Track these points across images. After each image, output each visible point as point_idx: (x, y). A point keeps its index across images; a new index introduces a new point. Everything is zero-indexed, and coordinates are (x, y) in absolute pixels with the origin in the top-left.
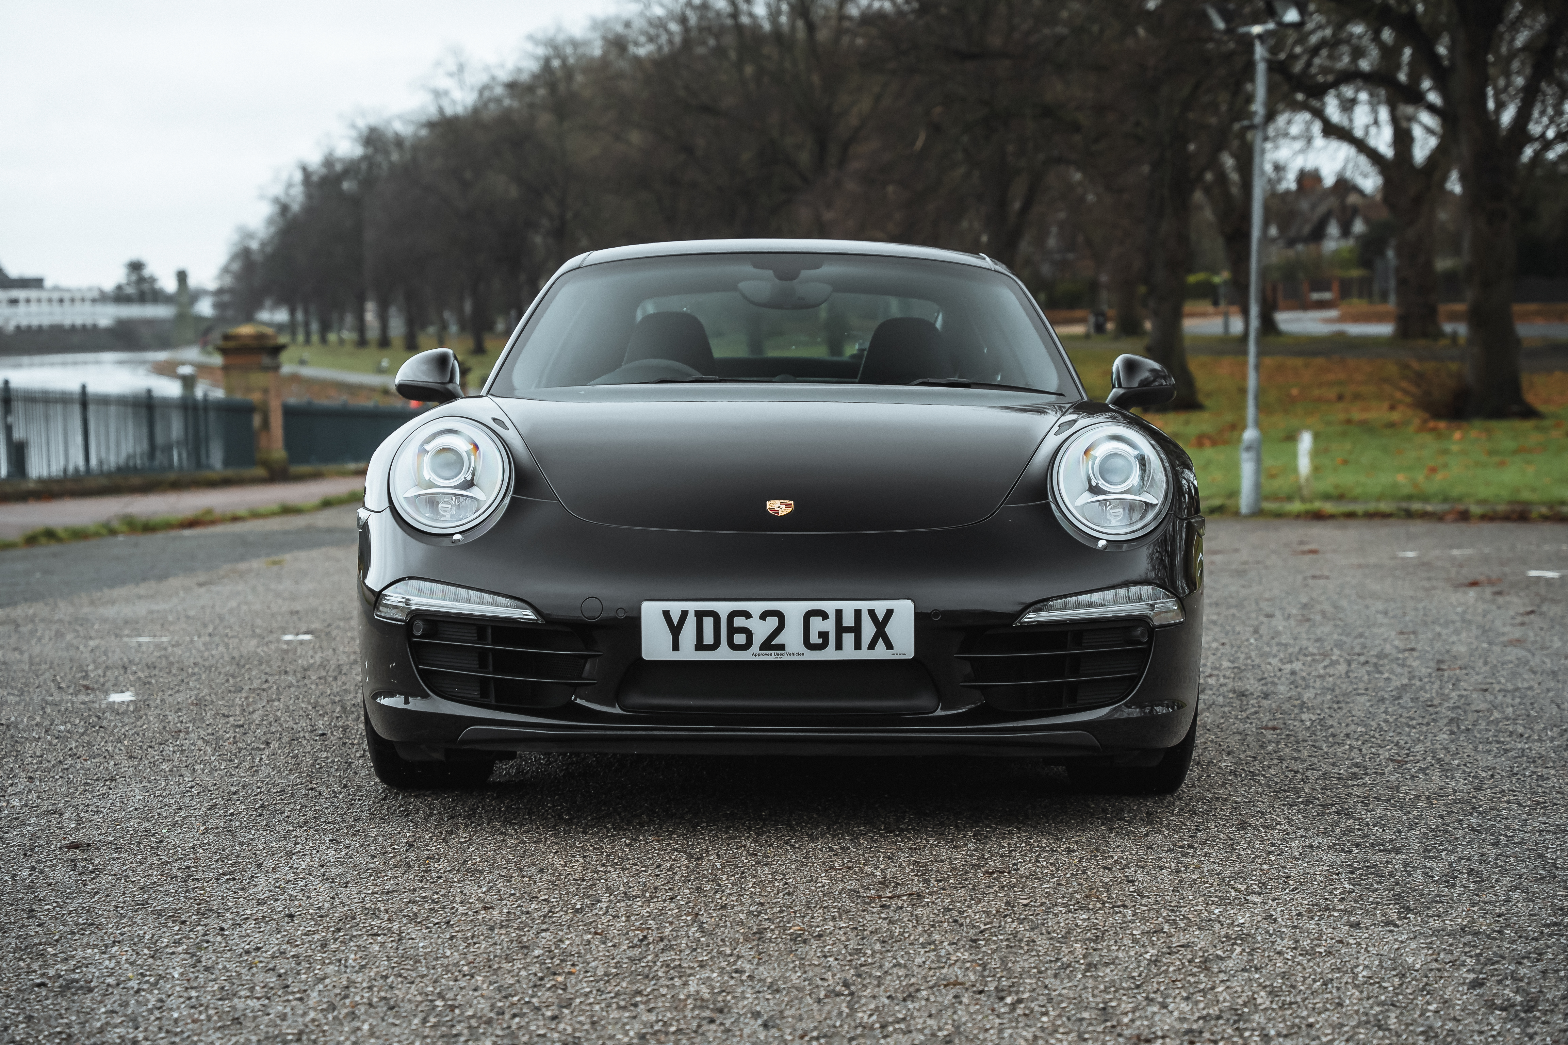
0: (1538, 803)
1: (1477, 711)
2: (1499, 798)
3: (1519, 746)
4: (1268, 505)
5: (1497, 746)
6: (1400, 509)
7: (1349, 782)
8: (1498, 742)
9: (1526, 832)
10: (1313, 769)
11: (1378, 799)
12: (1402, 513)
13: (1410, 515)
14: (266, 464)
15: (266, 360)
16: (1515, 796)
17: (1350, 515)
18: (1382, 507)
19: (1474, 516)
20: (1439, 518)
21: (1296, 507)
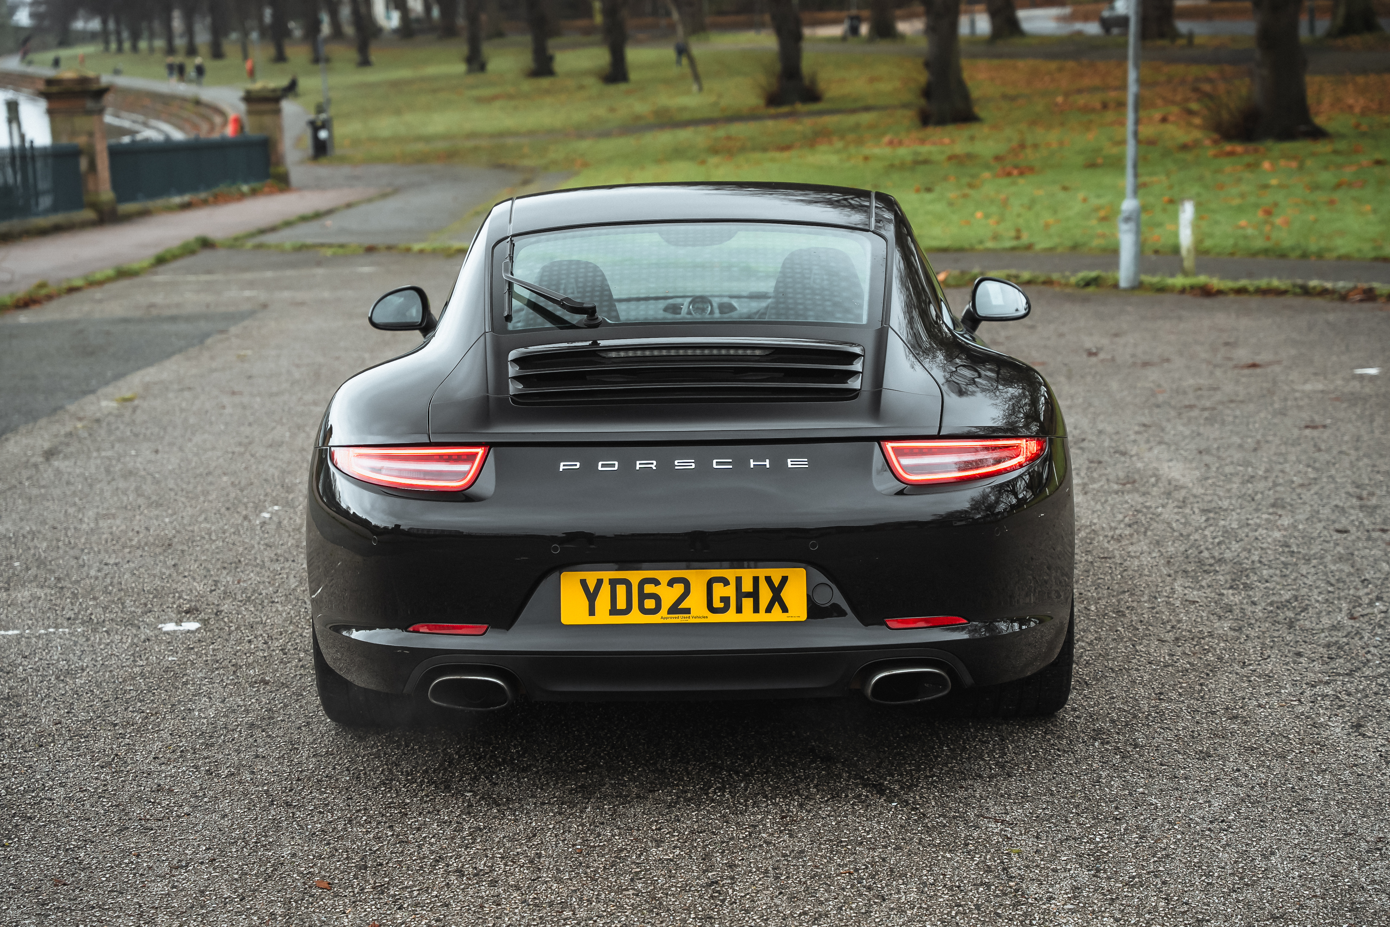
4: (1149, 279)
6: (1294, 286)
12: (1298, 290)
13: (1306, 292)
14: (94, 206)
15: (90, 104)
17: (1241, 291)
18: (1276, 283)
19: (1381, 296)
20: (1344, 297)
21: (1179, 281)
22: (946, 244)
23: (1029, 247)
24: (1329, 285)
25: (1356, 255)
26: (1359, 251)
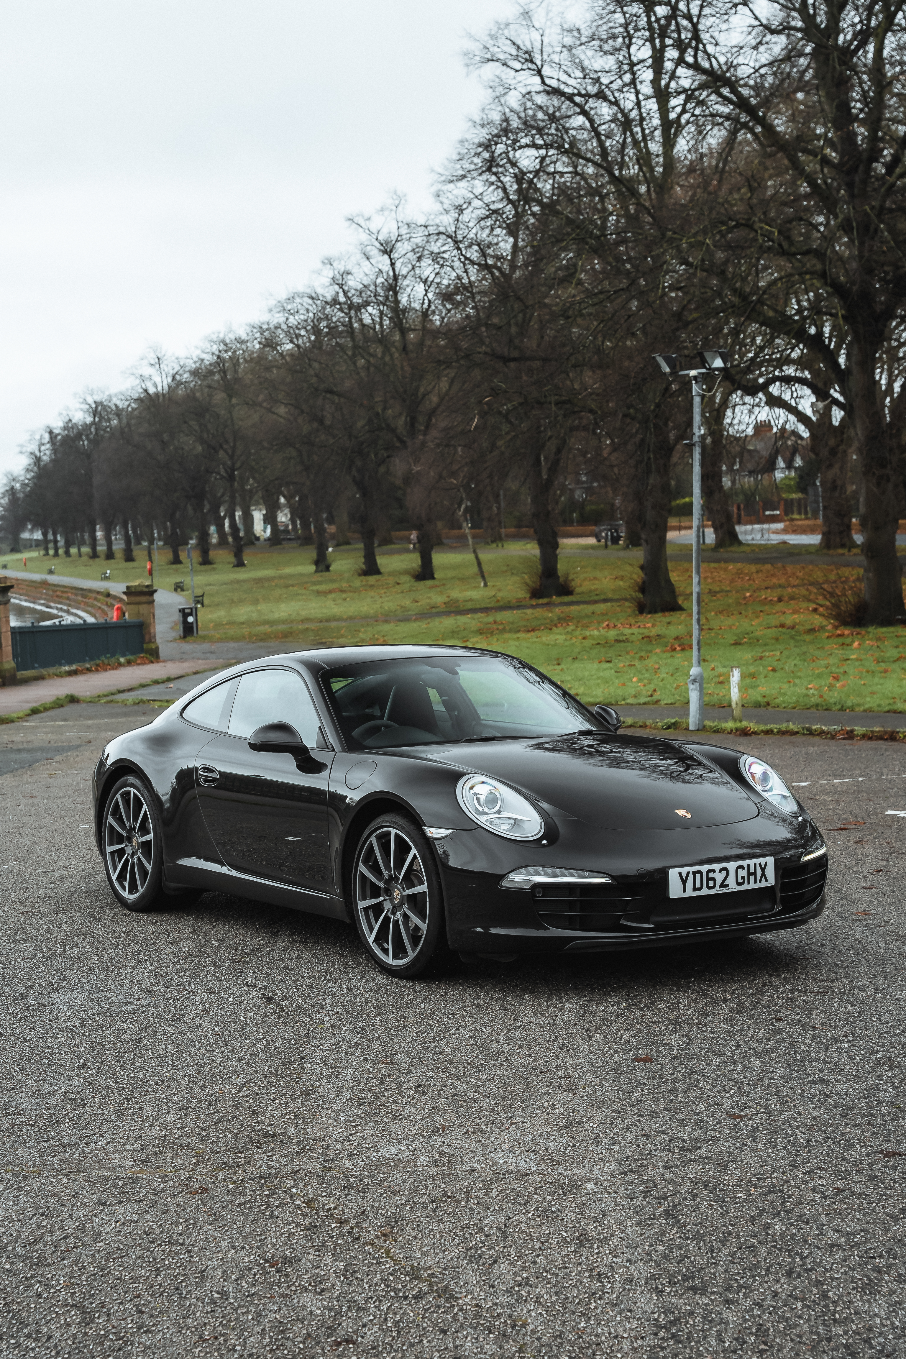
0: (840, 1191)
1: (814, 1029)
2: (807, 1182)
3: (838, 1086)
4: (709, 723)
5: (821, 1087)
6: (804, 728)
7: (689, 1154)
8: (822, 1081)
9: (819, 1249)
10: (663, 1132)
11: (706, 1186)
12: (806, 732)
13: (811, 733)
16: (821, 1177)
17: (768, 732)
18: (792, 726)
19: (857, 736)
20: (832, 736)
21: (730, 725)
22: (597, 700)
23: (657, 702)
24: (825, 728)
25: (876, 709)
26: (879, 706)
